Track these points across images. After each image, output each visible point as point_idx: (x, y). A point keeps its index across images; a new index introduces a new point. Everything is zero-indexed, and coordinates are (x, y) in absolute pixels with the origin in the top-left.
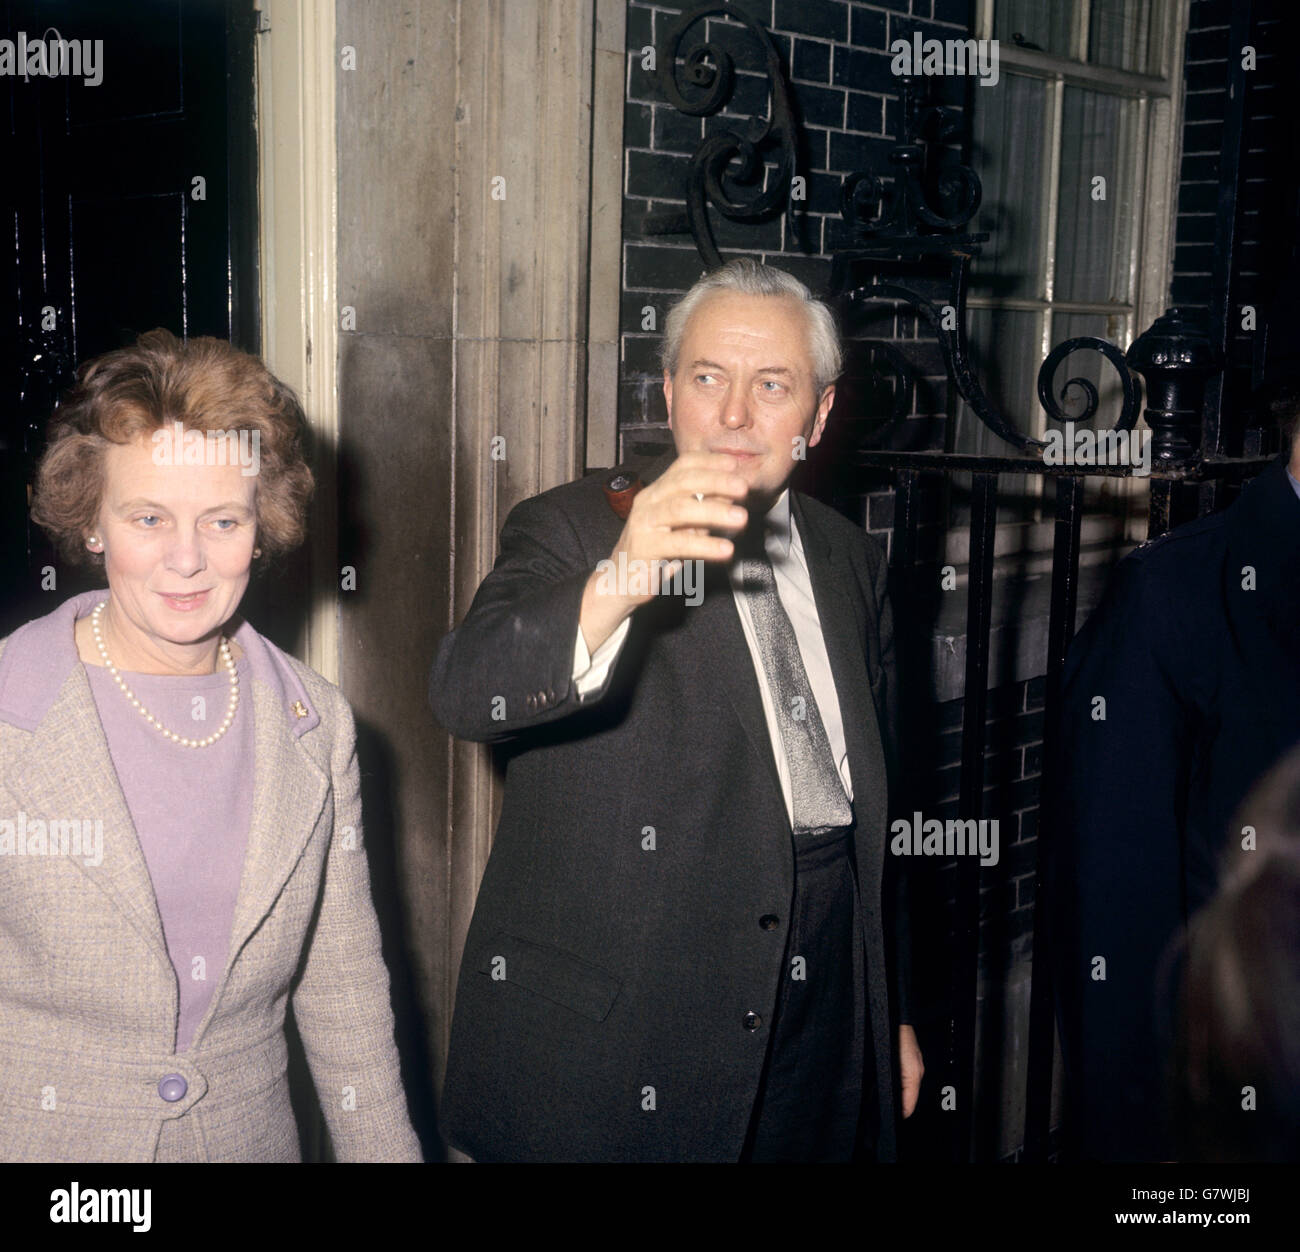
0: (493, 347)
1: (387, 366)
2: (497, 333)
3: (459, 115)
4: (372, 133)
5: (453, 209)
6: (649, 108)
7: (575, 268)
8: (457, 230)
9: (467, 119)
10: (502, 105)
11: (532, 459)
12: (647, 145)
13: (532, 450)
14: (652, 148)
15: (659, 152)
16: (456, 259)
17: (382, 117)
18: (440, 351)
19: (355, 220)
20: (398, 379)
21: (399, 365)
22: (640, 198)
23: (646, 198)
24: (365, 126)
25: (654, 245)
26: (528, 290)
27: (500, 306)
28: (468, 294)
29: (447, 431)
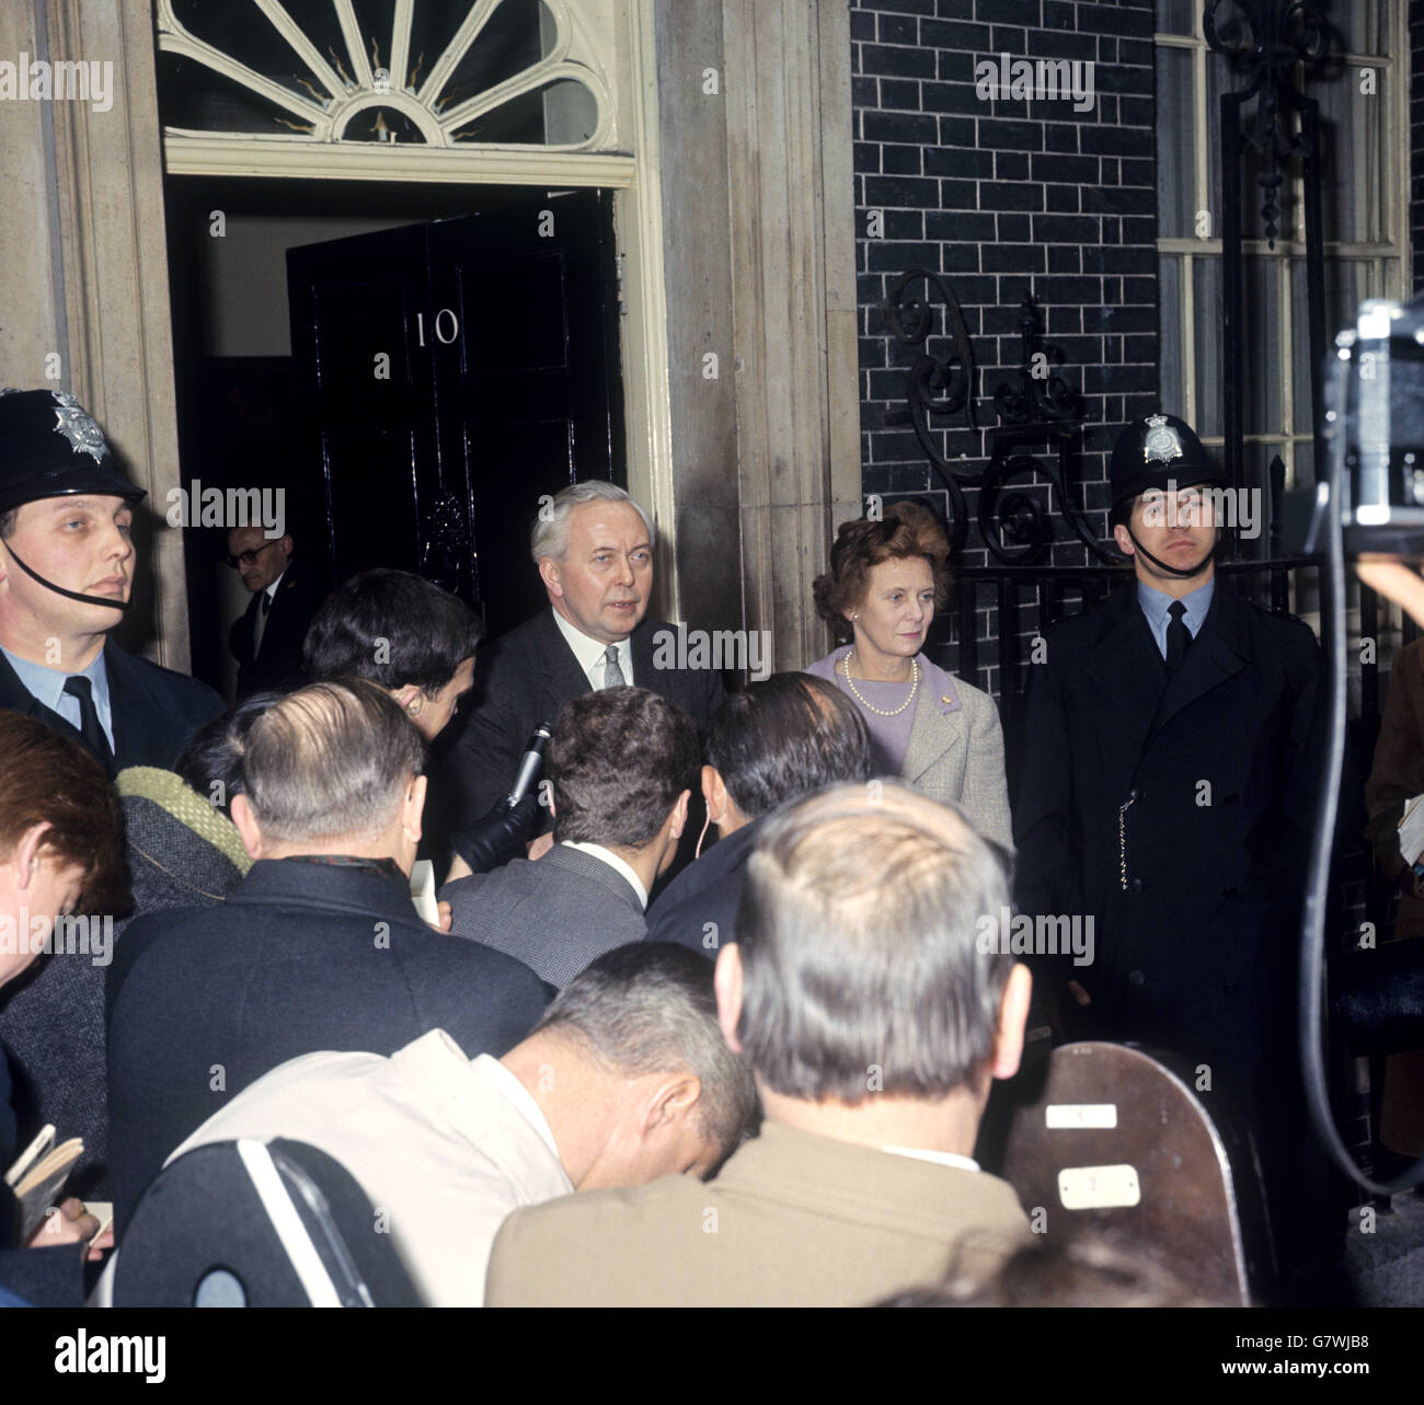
0: (766, 512)
1: (704, 527)
2: (768, 502)
3: (737, 366)
4: (689, 378)
5: (736, 425)
6: (883, 340)
7: (820, 456)
8: (739, 439)
9: (743, 368)
10: (765, 356)
11: (798, 583)
12: (884, 365)
13: (798, 577)
14: (888, 366)
15: (893, 369)
16: (739, 457)
17: (694, 370)
18: (732, 514)
19: (682, 433)
20: (710, 535)
21: (710, 527)
22: (880, 401)
23: (885, 401)
24: (686, 373)
25: (893, 432)
26: (789, 474)
27: (770, 486)
28: (748, 479)
29: (739, 568)
